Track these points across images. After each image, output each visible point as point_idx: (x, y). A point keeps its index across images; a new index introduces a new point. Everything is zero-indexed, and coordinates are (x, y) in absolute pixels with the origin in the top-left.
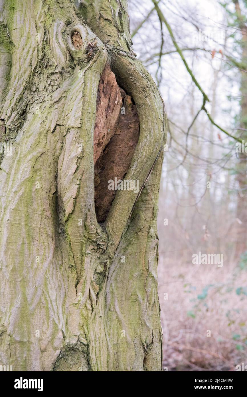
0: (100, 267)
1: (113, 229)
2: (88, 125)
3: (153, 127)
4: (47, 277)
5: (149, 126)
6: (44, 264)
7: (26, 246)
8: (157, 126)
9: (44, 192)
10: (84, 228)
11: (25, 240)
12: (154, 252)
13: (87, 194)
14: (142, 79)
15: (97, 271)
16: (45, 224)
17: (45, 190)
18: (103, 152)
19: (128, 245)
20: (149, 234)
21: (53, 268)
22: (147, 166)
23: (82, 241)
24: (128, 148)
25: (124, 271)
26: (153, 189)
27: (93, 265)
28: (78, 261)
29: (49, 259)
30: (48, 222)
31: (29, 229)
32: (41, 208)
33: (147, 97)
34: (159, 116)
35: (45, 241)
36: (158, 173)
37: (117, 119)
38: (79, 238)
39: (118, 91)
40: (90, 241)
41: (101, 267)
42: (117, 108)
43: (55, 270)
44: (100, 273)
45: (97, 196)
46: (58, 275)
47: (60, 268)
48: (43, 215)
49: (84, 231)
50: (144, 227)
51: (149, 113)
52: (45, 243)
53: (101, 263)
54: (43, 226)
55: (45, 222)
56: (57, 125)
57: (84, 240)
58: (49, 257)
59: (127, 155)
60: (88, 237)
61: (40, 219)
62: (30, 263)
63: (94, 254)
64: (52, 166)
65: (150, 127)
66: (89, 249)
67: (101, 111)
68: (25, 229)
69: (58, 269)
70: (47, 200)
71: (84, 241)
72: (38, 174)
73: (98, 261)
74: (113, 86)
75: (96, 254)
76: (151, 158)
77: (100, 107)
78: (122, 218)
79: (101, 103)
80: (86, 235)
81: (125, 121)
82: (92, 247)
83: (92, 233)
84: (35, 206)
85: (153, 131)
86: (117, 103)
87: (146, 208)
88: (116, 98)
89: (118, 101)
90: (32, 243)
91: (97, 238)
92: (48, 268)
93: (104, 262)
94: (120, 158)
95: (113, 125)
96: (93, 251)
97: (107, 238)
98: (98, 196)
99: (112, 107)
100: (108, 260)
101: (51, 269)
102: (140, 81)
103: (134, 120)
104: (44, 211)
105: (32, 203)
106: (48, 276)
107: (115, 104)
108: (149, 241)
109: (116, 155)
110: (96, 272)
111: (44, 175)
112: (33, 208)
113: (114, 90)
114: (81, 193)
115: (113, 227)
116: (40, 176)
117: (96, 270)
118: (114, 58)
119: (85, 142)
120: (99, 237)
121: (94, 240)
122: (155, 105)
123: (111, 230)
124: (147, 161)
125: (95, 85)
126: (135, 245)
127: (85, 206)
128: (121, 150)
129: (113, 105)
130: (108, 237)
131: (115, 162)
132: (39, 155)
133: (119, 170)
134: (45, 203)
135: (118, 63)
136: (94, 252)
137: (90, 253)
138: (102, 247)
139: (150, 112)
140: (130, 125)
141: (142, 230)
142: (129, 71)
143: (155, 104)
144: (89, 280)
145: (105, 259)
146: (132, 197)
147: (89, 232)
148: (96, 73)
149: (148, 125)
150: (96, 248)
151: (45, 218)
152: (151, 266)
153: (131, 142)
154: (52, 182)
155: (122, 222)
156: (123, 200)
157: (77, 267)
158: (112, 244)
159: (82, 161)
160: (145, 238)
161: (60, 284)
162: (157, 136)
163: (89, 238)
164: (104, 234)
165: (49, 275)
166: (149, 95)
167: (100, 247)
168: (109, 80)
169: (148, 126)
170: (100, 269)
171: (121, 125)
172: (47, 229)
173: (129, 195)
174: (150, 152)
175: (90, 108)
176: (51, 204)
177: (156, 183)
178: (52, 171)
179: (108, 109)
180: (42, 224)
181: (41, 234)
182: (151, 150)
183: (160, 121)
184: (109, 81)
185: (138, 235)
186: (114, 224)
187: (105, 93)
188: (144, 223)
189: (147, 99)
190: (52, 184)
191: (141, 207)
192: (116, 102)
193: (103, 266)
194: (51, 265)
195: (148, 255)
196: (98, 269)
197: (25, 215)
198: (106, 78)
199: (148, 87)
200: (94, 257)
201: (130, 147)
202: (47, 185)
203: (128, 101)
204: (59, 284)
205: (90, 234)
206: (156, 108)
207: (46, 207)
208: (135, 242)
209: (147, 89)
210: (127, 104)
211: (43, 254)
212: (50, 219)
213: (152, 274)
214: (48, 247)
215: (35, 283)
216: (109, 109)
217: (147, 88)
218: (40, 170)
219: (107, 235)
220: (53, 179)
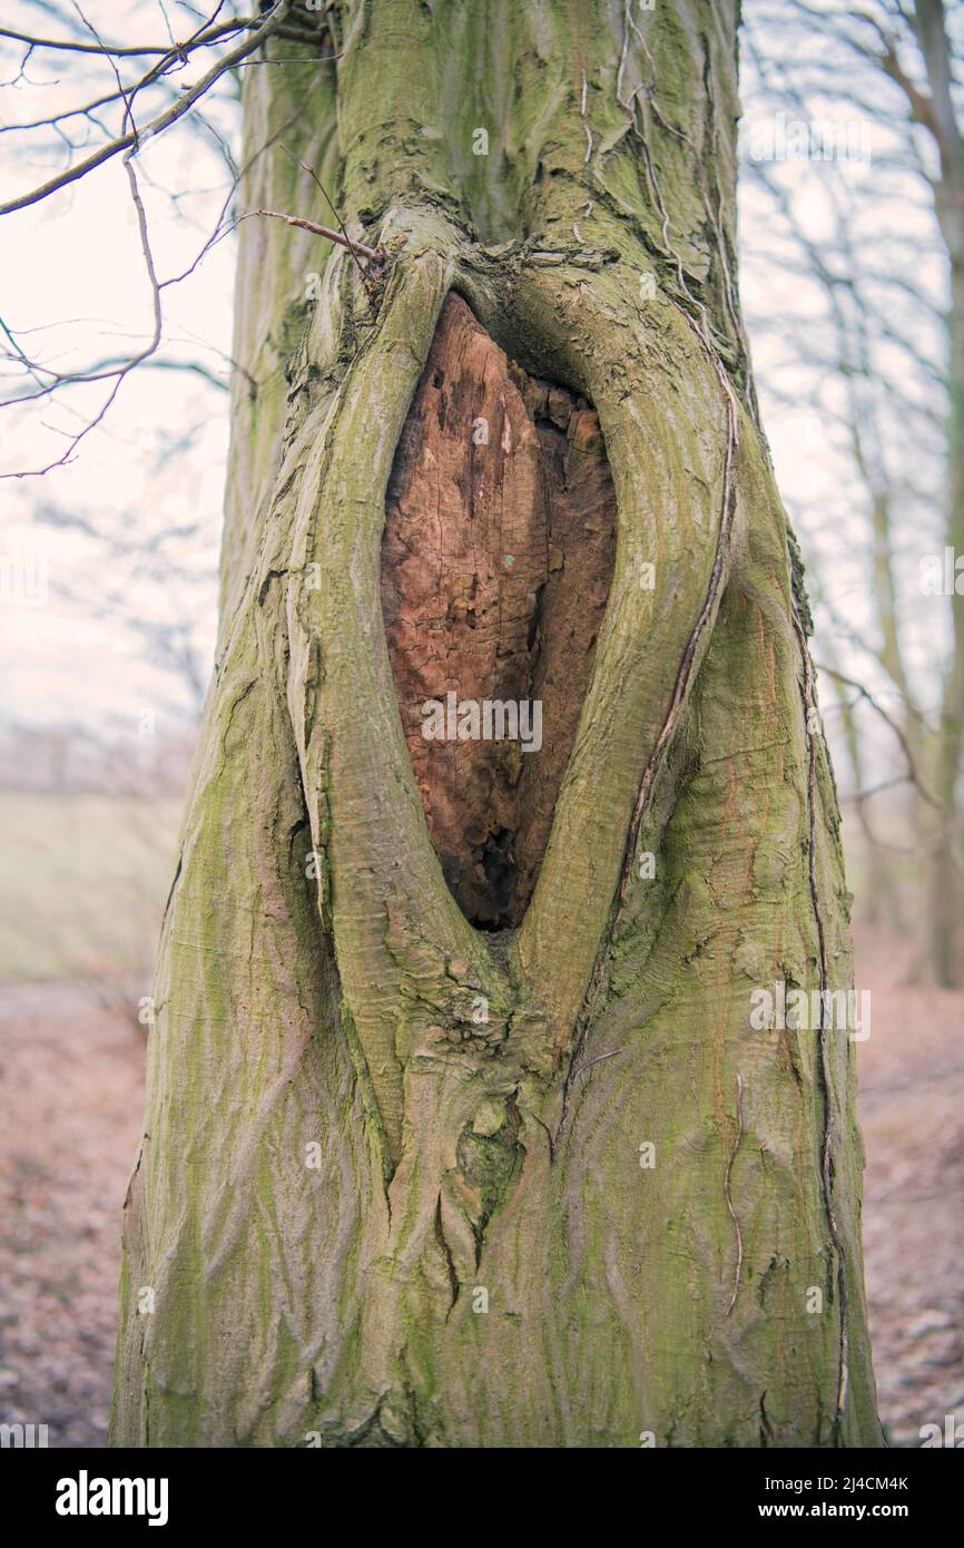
0: (491, 1114)
1: (534, 953)
2: (335, 550)
3: (657, 510)
4: (272, 1149)
5: (641, 510)
6: (260, 1098)
7: (207, 1029)
8: (671, 504)
9: (257, 827)
10: (388, 960)
11: (205, 1005)
12: (770, 1044)
13: (367, 824)
14: (610, 329)
15: (476, 1129)
16: (264, 945)
17: (259, 820)
18: (530, 650)
19: (657, 1012)
20: (737, 966)
21: (304, 1114)
22: (642, 679)
23: (390, 1008)
24: (591, 618)
25: (647, 1119)
26: (746, 772)
27: (451, 1106)
28: (386, 1091)
29: (279, 1081)
30: (277, 936)
31: (215, 965)
32: (251, 888)
33: (627, 394)
34: (686, 459)
35: (267, 1011)
36: (761, 702)
37: (534, 510)
38: (374, 1001)
39: (503, 399)
40: (428, 1007)
41: (494, 1111)
42: (517, 467)
43: (312, 1119)
44: (492, 1138)
45: (515, 822)
46: (330, 1140)
47: (342, 1112)
48: (257, 912)
49: (391, 970)
50: (714, 936)
51: (639, 458)
52: (267, 1019)
53: (490, 1096)
54: (258, 955)
55: (265, 937)
56: (272, 574)
57: (400, 1005)
58: (279, 1072)
59: (590, 647)
60: (413, 994)
61: (249, 927)
62: (219, 1093)
63: (452, 1060)
64: (276, 726)
65: (645, 512)
66: (425, 1040)
67: (431, 489)
68: (205, 965)
69: (332, 1116)
70: (267, 855)
71: (396, 1009)
72: (237, 762)
73: (479, 1088)
74: (482, 387)
75: (464, 1059)
76: (652, 642)
77: (421, 476)
78: (565, 906)
79: (423, 460)
80: (402, 988)
81: (571, 514)
82: (435, 1033)
83: (423, 979)
84: (233, 879)
85: (654, 529)
86: (513, 447)
87: (715, 853)
88: (503, 428)
89: (516, 440)
90: (230, 1018)
91: (452, 998)
92: (276, 1116)
93: (504, 1093)
94: (566, 663)
95: (519, 537)
96: (446, 1048)
97: (509, 991)
98: (518, 821)
99: (490, 465)
100: (521, 1084)
101: (292, 1116)
102: (603, 342)
103: (602, 502)
104: (258, 896)
105: (227, 870)
106: (274, 1146)
107: (505, 451)
108: (738, 993)
109: (557, 653)
110: (468, 1134)
111: (254, 766)
112: (230, 888)
113: (489, 398)
114: (338, 823)
115: (535, 946)
116: (243, 770)
117: (471, 1123)
118: (509, 284)
119: (326, 619)
120: (461, 993)
121: (441, 1003)
122: (663, 421)
123: (525, 962)
124: (638, 660)
125: (382, 396)
126: (686, 1011)
127: (371, 870)
128: (568, 628)
129: (493, 461)
130: (516, 988)
131: (555, 679)
132: (240, 693)
133: (567, 711)
134: (261, 869)
135: (527, 296)
136: (451, 1051)
137: (431, 1059)
138: (480, 1033)
139: (644, 454)
140: (587, 526)
141: (708, 948)
142: (562, 316)
143: (669, 414)
144: (434, 1168)
145: (507, 1080)
146: (597, 818)
147: (413, 975)
148: (389, 351)
149: (634, 507)
150: (455, 1035)
151: (265, 925)
152: (750, 1103)
153: (596, 591)
154: (282, 788)
155: (571, 922)
156: (563, 833)
157: (385, 1114)
158: (529, 1020)
159: (323, 697)
160: (720, 981)
161: (335, 1178)
162: (673, 548)
163: (419, 997)
164: (495, 975)
165: (281, 1140)
166: (636, 384)
167: (474, 1031)
168: (466, 366)
169: (635, 512)
170: (490, 1119)
171: (560, 533)
172: (275, 965)
173: (584, 812)
174: (646, 617)
175: (344, 484)
176: (284, 867)
177: (758, 746)
178: (282, 748)
179: (473, 479)
180: (256, 945)
181: (256, 984)
182: (647, 608)
183: (686, 481)
184: (468, 373)
185: (691, 969)
186: (539, 935)
187: (451, 419)
188: (709, 918)
189: (629, 402)
190: (283, 794)
191: (697, 853)
192: (506, 445)
193: (500, 1107)
194: (291, 1102)
195: (740, 1057)
196: (478, 1120)
197: (203, 915)
198: (455, 362)
199: (635, 353)
200: (456, 1073)
201: (597, 613)
202: (266, 800)
203: (580, 433)
204: (332, 1174)
205: (416, 980)
206: (673, 433)
207: (264, 883)
208: (684, 1000)
209: (630, 363)
210: (577, 445)
211: (259, 1058)
212: (284, 925)
213: (756, 1141)
214: (275, 1032)
215: (229, 1173)
216: (476, 476)
217: (632, 361)
218: (240, 745)
219: (507, 981)
220: (286, 777)
